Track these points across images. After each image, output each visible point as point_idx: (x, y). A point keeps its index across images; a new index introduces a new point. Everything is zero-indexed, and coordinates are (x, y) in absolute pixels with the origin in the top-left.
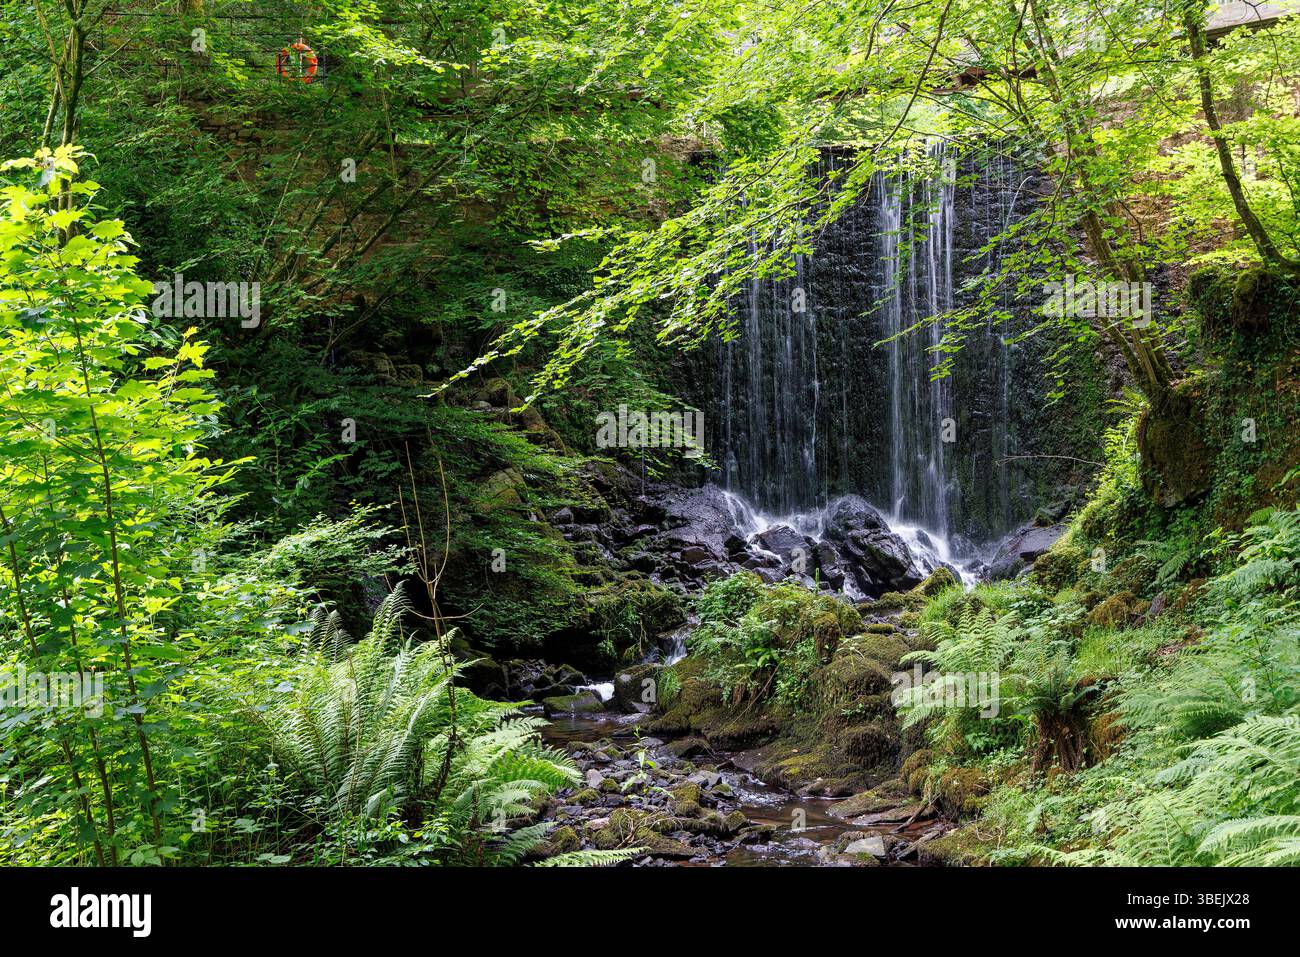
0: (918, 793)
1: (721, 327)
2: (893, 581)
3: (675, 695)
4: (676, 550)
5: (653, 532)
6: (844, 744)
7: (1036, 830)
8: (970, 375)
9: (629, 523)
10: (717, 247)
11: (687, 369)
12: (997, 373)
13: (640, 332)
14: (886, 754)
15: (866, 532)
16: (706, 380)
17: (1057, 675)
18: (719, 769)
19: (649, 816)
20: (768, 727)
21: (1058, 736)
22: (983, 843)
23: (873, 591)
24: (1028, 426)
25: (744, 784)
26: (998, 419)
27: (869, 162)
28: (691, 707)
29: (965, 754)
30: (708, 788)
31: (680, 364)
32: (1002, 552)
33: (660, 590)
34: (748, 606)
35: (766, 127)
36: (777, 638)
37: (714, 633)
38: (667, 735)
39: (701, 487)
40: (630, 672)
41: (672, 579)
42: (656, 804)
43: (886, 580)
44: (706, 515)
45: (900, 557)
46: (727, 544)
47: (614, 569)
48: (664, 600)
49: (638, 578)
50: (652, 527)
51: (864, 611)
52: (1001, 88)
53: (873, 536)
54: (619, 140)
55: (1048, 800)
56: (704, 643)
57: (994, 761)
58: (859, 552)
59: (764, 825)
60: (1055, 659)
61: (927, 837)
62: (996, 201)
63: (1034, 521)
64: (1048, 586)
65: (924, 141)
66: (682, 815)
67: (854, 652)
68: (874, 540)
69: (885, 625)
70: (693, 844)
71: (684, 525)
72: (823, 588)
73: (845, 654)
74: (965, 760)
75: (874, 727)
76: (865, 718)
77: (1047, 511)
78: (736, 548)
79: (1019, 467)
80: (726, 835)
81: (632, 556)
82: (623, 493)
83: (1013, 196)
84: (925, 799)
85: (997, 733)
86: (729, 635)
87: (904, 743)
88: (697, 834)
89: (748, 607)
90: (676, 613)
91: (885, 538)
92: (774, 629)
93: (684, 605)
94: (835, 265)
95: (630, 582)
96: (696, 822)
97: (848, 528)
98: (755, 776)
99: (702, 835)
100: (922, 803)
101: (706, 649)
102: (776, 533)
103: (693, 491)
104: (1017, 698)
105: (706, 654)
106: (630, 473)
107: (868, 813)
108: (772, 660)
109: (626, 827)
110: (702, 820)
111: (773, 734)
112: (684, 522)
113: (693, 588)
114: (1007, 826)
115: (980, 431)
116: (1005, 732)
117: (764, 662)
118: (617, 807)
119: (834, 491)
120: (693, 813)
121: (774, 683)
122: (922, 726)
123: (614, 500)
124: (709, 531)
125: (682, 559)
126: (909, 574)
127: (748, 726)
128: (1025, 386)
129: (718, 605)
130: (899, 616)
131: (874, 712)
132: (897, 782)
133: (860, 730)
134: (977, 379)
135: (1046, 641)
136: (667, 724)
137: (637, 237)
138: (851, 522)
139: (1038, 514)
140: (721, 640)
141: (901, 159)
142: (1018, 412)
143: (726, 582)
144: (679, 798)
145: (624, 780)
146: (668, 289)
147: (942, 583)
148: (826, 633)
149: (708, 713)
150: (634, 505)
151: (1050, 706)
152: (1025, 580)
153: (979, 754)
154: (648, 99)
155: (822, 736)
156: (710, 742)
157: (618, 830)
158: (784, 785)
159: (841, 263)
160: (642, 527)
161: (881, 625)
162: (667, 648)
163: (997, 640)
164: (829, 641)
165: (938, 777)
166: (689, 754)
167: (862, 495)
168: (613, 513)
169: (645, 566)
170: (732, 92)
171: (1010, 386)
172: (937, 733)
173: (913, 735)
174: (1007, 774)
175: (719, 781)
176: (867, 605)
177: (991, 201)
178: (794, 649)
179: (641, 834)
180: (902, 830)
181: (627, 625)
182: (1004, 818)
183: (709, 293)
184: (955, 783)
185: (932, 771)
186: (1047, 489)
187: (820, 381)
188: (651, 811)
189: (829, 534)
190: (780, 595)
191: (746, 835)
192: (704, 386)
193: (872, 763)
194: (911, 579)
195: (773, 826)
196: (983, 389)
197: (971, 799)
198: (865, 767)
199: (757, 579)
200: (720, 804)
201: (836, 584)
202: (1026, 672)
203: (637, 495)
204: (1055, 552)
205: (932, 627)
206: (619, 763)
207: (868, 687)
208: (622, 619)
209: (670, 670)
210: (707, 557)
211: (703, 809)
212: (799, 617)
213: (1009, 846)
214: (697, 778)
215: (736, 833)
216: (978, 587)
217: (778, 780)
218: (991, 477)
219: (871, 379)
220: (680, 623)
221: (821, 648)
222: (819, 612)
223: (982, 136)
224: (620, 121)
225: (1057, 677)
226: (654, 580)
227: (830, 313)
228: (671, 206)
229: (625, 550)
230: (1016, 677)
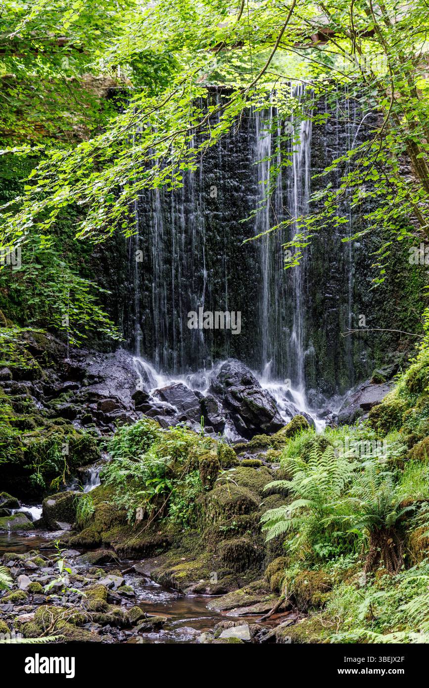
0: (277, 591)
1: (123, 226)
2: (263, 426)
3: (90, 516)
4: (94, 402)
5: (76, 387)
6: (221, 553)
7: (366, 618)
8: (323, 266)
9: (57, 380)
10: (121, 164)
11: (103, 259)
12: (344, 265)
13: (67, 230)
14: (254, 560)
15: (242, 388)
16: (118, 268)
17: (384, 499)
18: (123, 574)
19: (66, 611)
20: (163, 541)
21: (385, 546)
22: (325, 629)
23: (247, 434)
24: (367, 306)
25: (143, 584)
26: (345, 301)
27: (240, 100)
28: (102, 525)
29: (314, 560)
30: (114, 588)
31: (98, 255)
32: (347, 403)
33: (80, 433)
34: (149, 445)
35: (165, 70)
36: (170, 471)
37: (121, 467)
38: (83, 547)
39: (114, 352)
40: (55, 498)
41: (90, 425)
42: (72, 602)
43: (257, 425)
44: (117, 375)
45: (268, 407)
46: (134, 397)
47: (44, 416)
48: (83, 441)
49: (63, 424)
50: (74, 383)
51: (238, 450)
52: (346, 44)
53: (247, 391)
54: (50, 77)
55: (375, 595)
56: (113, 475)
57: (335, 565)
58: (237, 404)
59: (158, 617)
60: (382, 486)
61: (283, 624)
62: (343, 131)
63: (371, 380)
64: (379, 430)
65: (289, 85)
66: (92, 610)
67: (230, 482)
68: (249, 394)
69: (255, 460)
70: (101, 633)
71: (100, 382)
72: (209, 431)
73: (223, 483)
74: (313, 565)
75: (244, 539)
76: (238, 532)
77: (381, 372)
78: (140, 399)
79: (360, 338)
80: (127, 625)
81: (59, 407)
82: (52, 356)
83: (356, 128)
84: (282, 595)
85: (339, 544)
86: (133, 469)
87: (268, 552)
88: (104, 625)
89: (148, 447)
90: (92, 451)
91: (256, 392)
92: (169, 464)
93: (98, 445)
94: (219, 179)
95: (56, 427)
96: (104, 616)
97: (229, 384)
98: (152, 578)
99: (108, 626)
100: (280, 598)
101: (115, 480)
102: (172, 388)
103: (107, 355)
104: (353, 516)
105: (115, 484)
106: (58, 341)
107: (239, 606)
108: (166, 488)
109: (48, 620)
110: (108, 614)
111: (167, 546)
112: (101, 379)
113: (106, 431)
114: (344, 615)
115: (330, 310)
116: (345, 543)
117: (161, 489)
118: (41, 604)
119: (218, 356)
120: (101, 609)
121: (168, 506)
122: (281, 538)
123: (44, 362)
124: (120, 386)
125: (98, 409)
126: (275, 421)
127: (148, 539)
128: (365, 275)
129: (125, 445)
130: (266, 453)
131: (245, 528)
132: (261, 582)
133: (234, 542)
134: (329, 269)
135: (377, 472)
136: (84, 539)
137: (58, 154)
138: (231, 380)
139: (374, 374)
140: (127, 472)
141: (272, 98)
142: (360, 295)
143: (132, 427)
144: (90, 597)
145: (48, 583)
146: (84, 197)
147: (299, 428)
148: (208, 466)
149: (116, 530)
150: (61, 365)
151: (378, 522)
152: (362, 425)
153: (324, 560)
154: (72, 46)
155: (204, 547)
156: (117, 553)
157: (41, 623)
158: (174, 585)
159: (224, 178)
160: (67, 384)
161: (251, 460)
162: (84, 479)
163: (339, 471)
164: (211, 473)
165: (293, 578)
166: (101, 562)
167: (239, 359)
168: (44, 372)
169: (69, 415)
170: (140, 42)
171: (354, 275)
172: (292, 544)
173: (275, 545)
174: (345, 576)
175: (123, 583)
176: (242, 444)
177: (340, 132)
178: (183, 479)
179: (59, 625)
180: (264, 620)
181: (53, 460)
182: (341, 610)
183: (115, 200)
184: (306, 582)
185: (288, 573)
186: (382, 354)
187: (208, 269)
188: (68, 607)
189: (214, 390)
190: (173, 437)
191: (143, 625)
192: (117, 273)
193: (243, 568)
194: (277, 424)
195: (164, 618)
196: (333, 277)
197: (317, 595)
198: (238, 571)
199: (156, 425)
200: (124, 601)
201: (219, 428)
202: (360, 497)
203: (64, 358)
204: (385, 404)
205: (290, 462)
206: (43, 569)
207: (240, 509)
208: (49, 456)
209: (87, 496)
210: (118, 407)
211: (110, 606)
212: (188, 454)
213: (345, 631)
214: (106, 581)
215: (135, 624)
216: (327, 431)
217: (169, 582)
218: (339, 345)
219: (246, 268)
220: (95, 459)
221: (205, 479)
222: (203, 451)
223: (332, 82)
224: (52, 63)
225: (383, 500)
226: (76, 425)
227: (216, 217)
228: (91, 131)
229: (53, 401)
230: (353, 499)
